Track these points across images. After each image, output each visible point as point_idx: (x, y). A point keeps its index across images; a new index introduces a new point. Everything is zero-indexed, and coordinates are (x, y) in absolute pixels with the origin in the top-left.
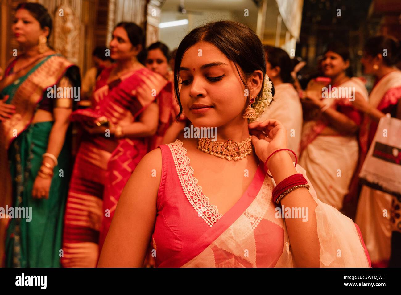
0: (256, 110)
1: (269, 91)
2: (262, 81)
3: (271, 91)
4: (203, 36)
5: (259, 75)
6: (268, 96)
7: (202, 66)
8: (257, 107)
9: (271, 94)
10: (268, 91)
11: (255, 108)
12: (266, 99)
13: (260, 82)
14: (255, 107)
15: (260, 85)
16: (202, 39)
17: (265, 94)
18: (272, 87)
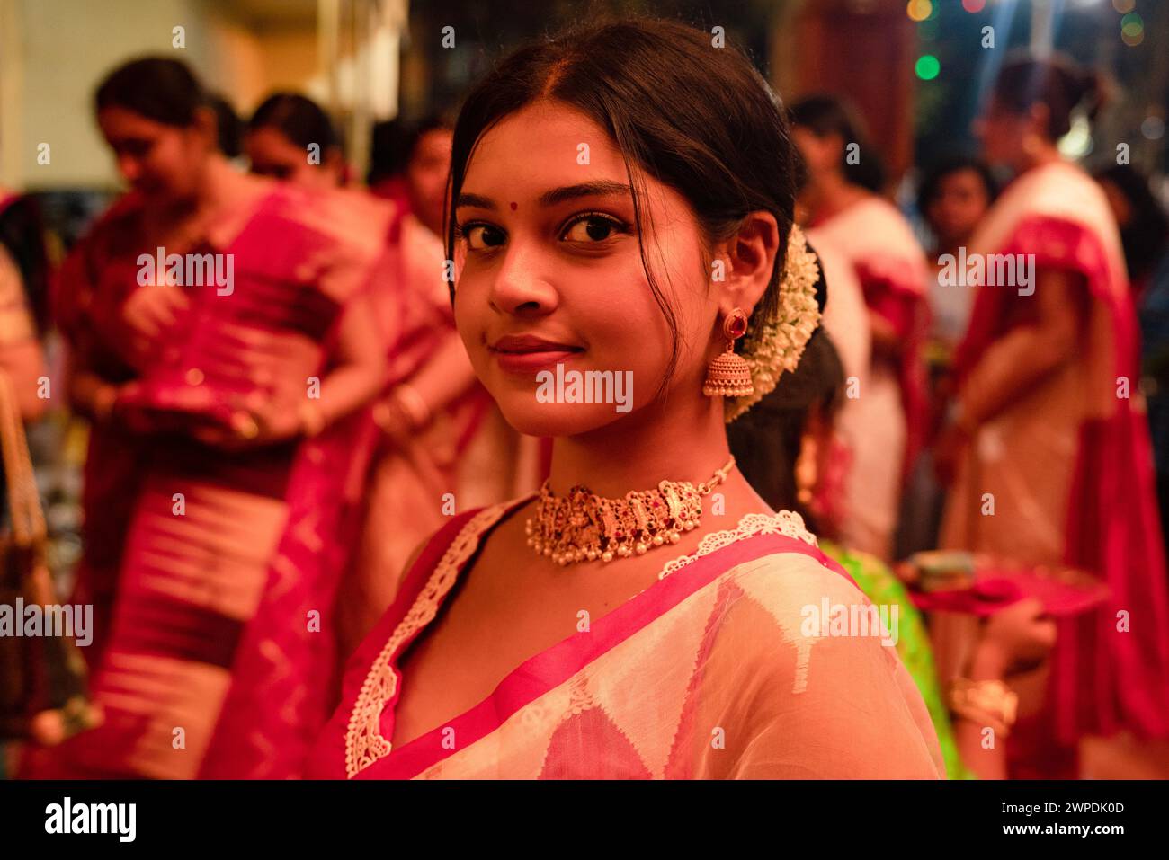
0: (758, 362)
1: (805, 290)
2: (774, 252)
3: (814, 291)
4: (552, 81)
5: (764, 230)
6: (804, 310)
7: (545, 196)
8: (760, 352)
9: (815, 304)
10: (801, 289)
11: (755, 354)
12: (797, 321)
13: (768, 256)
14: (756, 350)
15: (766, 267)
16: (546, 92)
17: (793, 301)
18: (816, 278)
